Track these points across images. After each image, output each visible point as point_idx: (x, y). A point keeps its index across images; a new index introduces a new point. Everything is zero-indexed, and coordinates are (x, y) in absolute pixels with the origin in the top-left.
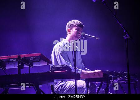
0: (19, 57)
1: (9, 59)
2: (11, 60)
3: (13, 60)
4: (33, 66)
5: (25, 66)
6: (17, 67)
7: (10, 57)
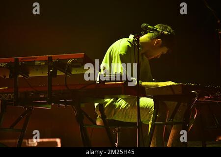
0: (50, 58)
1: (35, 61)
2: (37, 63)
3: (40, 63)
4: (71, 74)
5: (59, 73)
6: (47, 75)
7: (36, 58)
